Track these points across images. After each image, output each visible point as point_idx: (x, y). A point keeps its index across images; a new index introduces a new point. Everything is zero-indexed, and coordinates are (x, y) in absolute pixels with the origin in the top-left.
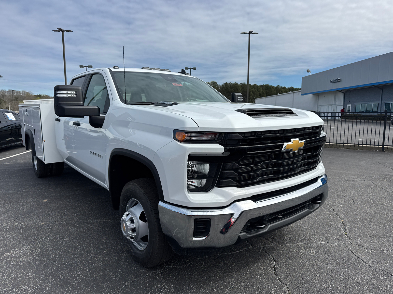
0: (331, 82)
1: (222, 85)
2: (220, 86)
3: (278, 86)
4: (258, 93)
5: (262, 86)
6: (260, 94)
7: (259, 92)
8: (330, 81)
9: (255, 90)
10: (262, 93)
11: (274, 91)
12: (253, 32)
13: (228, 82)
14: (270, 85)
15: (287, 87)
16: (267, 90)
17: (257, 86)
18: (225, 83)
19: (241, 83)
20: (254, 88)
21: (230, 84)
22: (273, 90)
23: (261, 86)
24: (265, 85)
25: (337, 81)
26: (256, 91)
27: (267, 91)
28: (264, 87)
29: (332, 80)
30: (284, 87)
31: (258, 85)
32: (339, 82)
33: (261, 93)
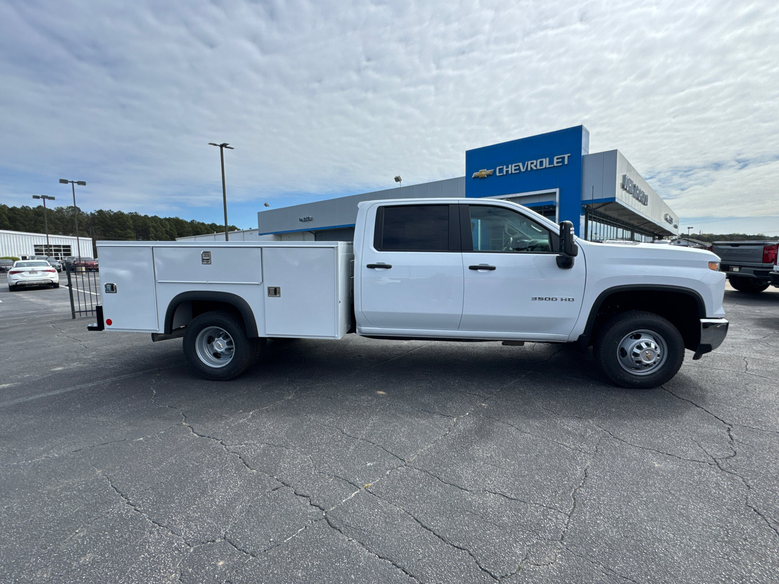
0: (301, 220)
1: (91, 213)
2: (87, 215)
3: (194, 220)
4: (164, 229)
5: (169, 220)
6: (166, 231)
7: (164, 227)
8: (299, 220)
9: (158, 225)
10: (170, 230)
11: (189, 227)
12: (228, 146)
13: (104, 210)
14: (181, 218)
15: (206, 223)
16: (178, 225)
17: (159, 218)
18: (97, 210)
19: (130, 213)
20: (156, 223)
21: (109, 212)
22: (187, 226)
23: (166, 219)
24: (173, 219)
25: (308, 220)
26: (159, 227)
27: (177, 228)
28: (171, 221)
29: (302, 218)
30: (203, 223)
31: (162, 217)
32: (311, 221)
33: (168, 229)
